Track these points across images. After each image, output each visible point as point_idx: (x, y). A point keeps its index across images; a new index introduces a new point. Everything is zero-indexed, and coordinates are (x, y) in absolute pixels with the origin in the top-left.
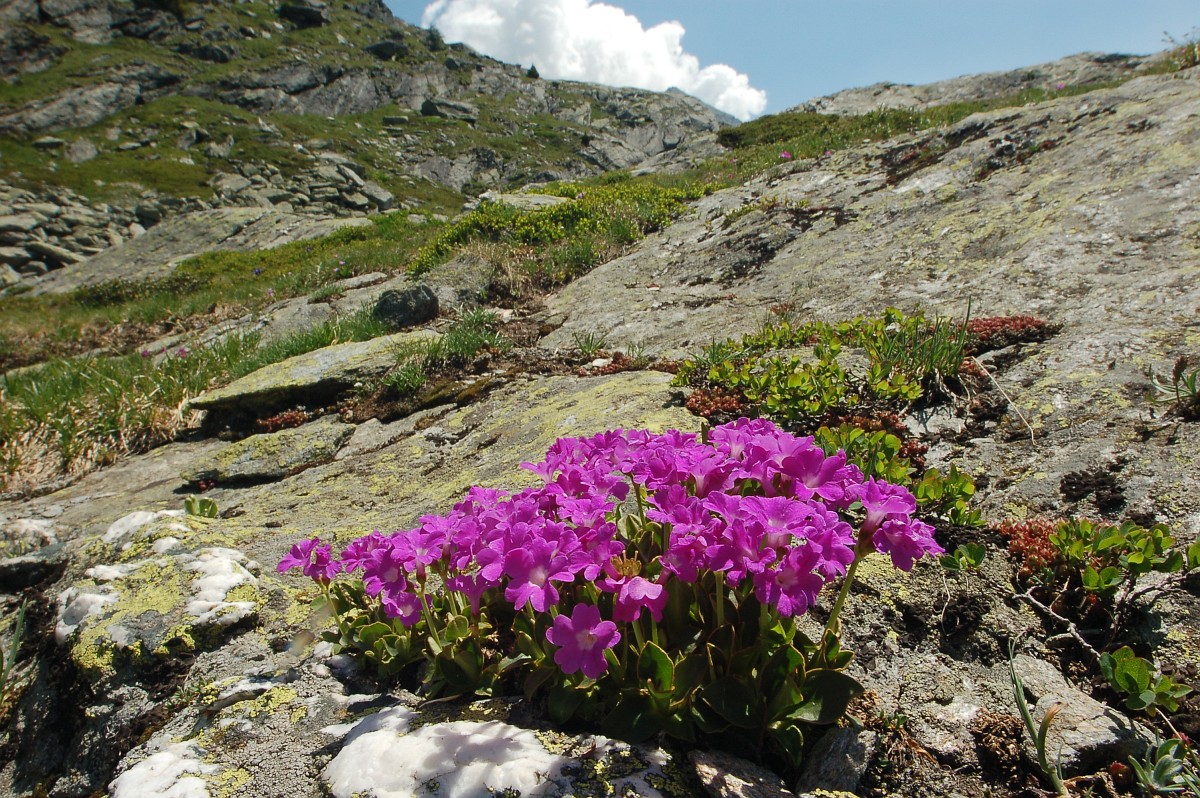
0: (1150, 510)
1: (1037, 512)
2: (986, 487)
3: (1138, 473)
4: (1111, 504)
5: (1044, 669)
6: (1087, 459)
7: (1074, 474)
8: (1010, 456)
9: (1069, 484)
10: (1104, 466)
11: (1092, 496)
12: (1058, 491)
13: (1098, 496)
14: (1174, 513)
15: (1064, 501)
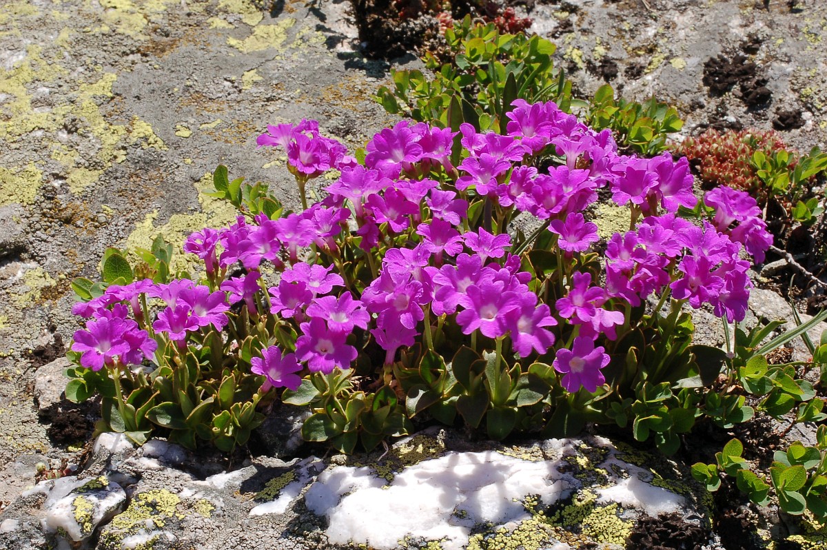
0: (796, 106)
1: (687, 113)
2: (615, 76)
3: (775, 58)
4: (757, 100)
5: (772, 299)
6: (718, 37)
7: (712, 60)
8: (625, 26)
9: (712, 74)
10: (737, 45)
11: (736, 88)
12: (701, 83)
13: (743, 89)
14: (819, 110)
15: (710, 96)
